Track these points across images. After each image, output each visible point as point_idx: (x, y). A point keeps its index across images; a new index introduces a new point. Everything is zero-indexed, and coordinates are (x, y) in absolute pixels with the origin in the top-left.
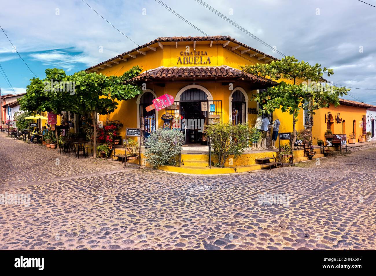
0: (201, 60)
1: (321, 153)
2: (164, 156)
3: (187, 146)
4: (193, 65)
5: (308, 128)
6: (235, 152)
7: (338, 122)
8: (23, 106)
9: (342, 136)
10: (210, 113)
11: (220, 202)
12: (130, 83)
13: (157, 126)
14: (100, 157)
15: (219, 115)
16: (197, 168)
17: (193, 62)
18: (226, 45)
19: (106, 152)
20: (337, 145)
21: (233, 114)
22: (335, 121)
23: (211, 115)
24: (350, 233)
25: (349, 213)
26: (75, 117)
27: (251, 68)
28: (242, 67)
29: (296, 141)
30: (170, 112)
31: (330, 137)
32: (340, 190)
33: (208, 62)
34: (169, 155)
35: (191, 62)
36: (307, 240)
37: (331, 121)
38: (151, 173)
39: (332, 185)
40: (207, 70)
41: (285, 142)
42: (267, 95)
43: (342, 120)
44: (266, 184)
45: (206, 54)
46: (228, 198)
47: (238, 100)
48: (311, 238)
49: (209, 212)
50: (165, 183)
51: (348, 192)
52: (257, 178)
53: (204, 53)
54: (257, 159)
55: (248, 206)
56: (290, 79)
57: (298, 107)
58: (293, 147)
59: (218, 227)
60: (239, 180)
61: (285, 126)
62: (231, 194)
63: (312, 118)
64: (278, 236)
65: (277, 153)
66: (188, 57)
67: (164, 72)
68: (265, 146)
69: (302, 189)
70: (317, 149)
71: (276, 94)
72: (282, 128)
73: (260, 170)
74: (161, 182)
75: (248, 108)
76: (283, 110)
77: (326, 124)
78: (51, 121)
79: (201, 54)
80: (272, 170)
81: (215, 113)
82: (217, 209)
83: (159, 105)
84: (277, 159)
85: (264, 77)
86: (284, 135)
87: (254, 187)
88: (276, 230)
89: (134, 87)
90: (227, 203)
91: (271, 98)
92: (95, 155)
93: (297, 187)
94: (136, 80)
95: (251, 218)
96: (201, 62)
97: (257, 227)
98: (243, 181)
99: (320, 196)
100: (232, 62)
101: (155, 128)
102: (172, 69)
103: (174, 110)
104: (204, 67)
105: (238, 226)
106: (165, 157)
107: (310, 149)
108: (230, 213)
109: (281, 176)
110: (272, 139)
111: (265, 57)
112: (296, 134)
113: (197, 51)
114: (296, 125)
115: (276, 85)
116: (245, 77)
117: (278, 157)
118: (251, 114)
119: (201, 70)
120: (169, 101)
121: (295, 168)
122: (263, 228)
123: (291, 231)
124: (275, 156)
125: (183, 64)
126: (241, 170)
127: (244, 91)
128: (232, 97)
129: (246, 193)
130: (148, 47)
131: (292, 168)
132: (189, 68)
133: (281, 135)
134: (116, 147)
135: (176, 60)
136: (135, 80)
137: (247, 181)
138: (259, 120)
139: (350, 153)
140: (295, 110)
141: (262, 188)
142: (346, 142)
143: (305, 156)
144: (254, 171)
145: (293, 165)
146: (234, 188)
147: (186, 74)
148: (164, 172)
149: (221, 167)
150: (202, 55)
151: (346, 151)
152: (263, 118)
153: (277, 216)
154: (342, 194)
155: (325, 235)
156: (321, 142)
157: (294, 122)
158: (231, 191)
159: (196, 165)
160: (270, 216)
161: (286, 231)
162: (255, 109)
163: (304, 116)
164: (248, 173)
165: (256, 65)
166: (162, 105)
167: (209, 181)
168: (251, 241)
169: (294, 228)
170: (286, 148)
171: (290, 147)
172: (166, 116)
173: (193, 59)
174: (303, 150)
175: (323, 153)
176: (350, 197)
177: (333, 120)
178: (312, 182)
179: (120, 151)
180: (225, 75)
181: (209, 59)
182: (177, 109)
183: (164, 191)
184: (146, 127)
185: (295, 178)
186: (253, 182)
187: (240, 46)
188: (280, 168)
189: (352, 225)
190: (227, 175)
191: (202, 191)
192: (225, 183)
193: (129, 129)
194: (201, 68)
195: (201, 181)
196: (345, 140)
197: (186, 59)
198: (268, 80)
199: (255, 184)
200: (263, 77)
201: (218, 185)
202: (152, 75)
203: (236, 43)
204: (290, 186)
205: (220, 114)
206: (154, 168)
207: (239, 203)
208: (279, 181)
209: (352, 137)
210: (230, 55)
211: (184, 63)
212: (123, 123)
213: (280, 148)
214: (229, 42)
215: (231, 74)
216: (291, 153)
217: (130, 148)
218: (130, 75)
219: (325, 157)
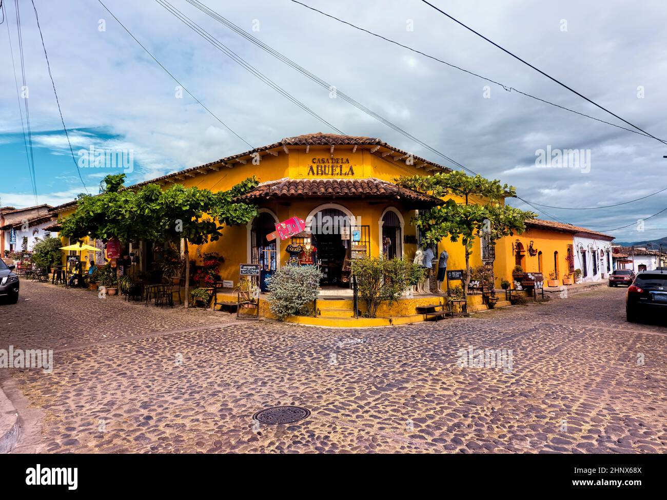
0: (341, 170)
1: (507, 300)
2: (294, 302)
3: (321, 289)
4: (330, 176)
5: (487, 264)
6: (390, 296)
7: (531, 255)
8: (68, 230)
9: (536, 275)
10: (353, 244)
11: (380, 354)
12: (244, 201)
13: (278, 261)
14: (194, 307)
15: (365, 246)
16: (339, 318)
17: (330, 173)
18: (374, 151)
19: (204, 298)
20: (529, 289)
21: (384, 244)
22: (526, 254)
23: (355, 246)
24: (525, 377)
25: (527, 362)
26: (141, 246)
27: (408, 180)
28: (396, 180)
29: (471, 282)
30: (298, 241)
31: (519, 277)
32: (524, 341)
33: (350, 172)
34: (302, 301)
35: (327, 172)
36: (480, 382)
37: (522, 253)
38: (277, 326)
39: (515, 336)
40: (350, 184)
41: (456, 284)
42: (430, 218)
43: (537, 251)
44: (433, 337)
45: (348, 161)
46: (389, 350)
47: (391, 224)
48: (483, 381)
49: (370, 363)
50: (304, 337)
51: (532, 344)
52: (420, 330)
53: (344, 161)
54: (417, 306)
55: (414, 357)
56: (461, 196)
57: (473, 235)
58: (467, 291)
59: (385, 375)
60: (398, 332)
61: (455, 261)
62: (392, 346)
63: (493, 249)
64: (450, 380)
65: (445, 298)
66: (323, 166)
67: (292, 187)
68: (428, 291)
69: (477, 341)
70: (500, 294)
71: (443, 218)
72: (450, 263)
73: (423, 322)
74: (296, 335)
75: (404, 236)
76: (454, 239)
77: (514, 257)
78: (111, 253)
79: (340, 161)
80: (439, 322)
81: (360, 243)
82: (379, 360)
83: (285, 231)
84: (445, 307)
85: (426, 193)
86: (453, 273)
87: (419, 339)
88: (447, 376)
89: (249, 206)
90: (389, 355)
91: (436, 222)
92: (186, 304)
93: (472, 339)
94: (253, 197)
95: (419, 367)
96: (341, 173)
97: (428, 374)
98: (403, 333)
99: (498, 347)
100: (383, 173)
101: (275, 264)
102: (301, 182)
103: (303, 238)
104: (346, 179)
105: (407, 373)
106: (297, 304)
107: (490, 294)
108: (395, 363)
109: (451, 328)
110: (438, 280)
111: (425, 165)
112: (471, 272)
113: (335, 158)
114: (470, 260)
115: (442, 203)
116: (402, 195)
117: (447, 305)
118: (409, 244)
119: (341, 184)
120: (299, 226)
121: (470, 319)
122: (434, 374)
123: (463, 377)
124: (442, 304)
125: (315, 175)
126: (398, 322)
127: (398, 212)
128: (383, 220)
129: (410, 346)
130: (267, 151)
131: (466, 319)
132: (325, 181)
133: (450, 273)
134: (218, 292)
135: (307, 169)
136: (251, 197)
137: (409, 334)
138: (419, 252)
139: (548, 301)
140: (469, 239)
141: (428, 341)
142: (542, 284)
143: (483, 304)
144: (416, 323)
145: (467, 316)
146: (394, 341)
147: (323, 190)
148: (295, 324)
149: (371, 317)
150: (342, 163)
151: (543, 297)
152: (425, 250)
153: (448, 365)
154: (524, 345)
155: (498, 379)
156: (506, 284)
157: (468, 254)
158: (390, 343)
159: (336, 314)
160: (440, 365)
161: (459, 376)
162: (414, 237)
163: (481, 246)
164: (407, 326)
165: (415, 177)
166: (288, 231)
167: (360, 334)
168: (422, 384)
169: (467, 375)
170: (457, 291)
171: (463, 290)
172: (293, 247)
173: (330, 168)
174: (481, 295)
175: (510, 299)
176: (533, 349)
177: (524, 251)
178: (490, 334)
179: (225, 298)
180: (376, 193)
181: (351, 169)
182: (307, 238)
183: (306, 345)
184: (262, 262)
185: (469, 330)
186: (416, 334)
187: (393, 152)
188: (449, 319)
189: (528, 372)
190: (380, 328)
191: (354, 345)
192: (380, 335)
193: (243, 266)
194: (341, 181)
195: (349, 334)
196: (540, 282)
197: (320, 168)
198: (432, 197)
199: (419, 337)
200: (424, 192)
201: (372, 338)
202: (277, 192)
203: (388, 148)
204: (463, 338)
205: (367, 244)
206: (280, 320)
207: (403, 355)
208: (449, 333)
209: (554, 277)
210: (379, 163)
211: (318, 174)
212: (223, 256)
213: (449, 292)
214: (379, 147)
215: (383, 191)
216: (464, 298)
217: (245, 292)
218: (242, 190)
219: (512, 306)
